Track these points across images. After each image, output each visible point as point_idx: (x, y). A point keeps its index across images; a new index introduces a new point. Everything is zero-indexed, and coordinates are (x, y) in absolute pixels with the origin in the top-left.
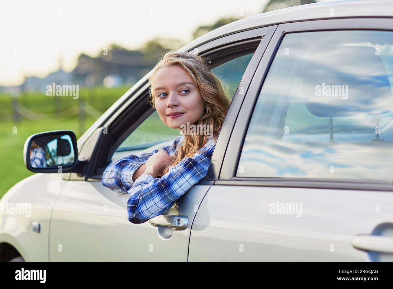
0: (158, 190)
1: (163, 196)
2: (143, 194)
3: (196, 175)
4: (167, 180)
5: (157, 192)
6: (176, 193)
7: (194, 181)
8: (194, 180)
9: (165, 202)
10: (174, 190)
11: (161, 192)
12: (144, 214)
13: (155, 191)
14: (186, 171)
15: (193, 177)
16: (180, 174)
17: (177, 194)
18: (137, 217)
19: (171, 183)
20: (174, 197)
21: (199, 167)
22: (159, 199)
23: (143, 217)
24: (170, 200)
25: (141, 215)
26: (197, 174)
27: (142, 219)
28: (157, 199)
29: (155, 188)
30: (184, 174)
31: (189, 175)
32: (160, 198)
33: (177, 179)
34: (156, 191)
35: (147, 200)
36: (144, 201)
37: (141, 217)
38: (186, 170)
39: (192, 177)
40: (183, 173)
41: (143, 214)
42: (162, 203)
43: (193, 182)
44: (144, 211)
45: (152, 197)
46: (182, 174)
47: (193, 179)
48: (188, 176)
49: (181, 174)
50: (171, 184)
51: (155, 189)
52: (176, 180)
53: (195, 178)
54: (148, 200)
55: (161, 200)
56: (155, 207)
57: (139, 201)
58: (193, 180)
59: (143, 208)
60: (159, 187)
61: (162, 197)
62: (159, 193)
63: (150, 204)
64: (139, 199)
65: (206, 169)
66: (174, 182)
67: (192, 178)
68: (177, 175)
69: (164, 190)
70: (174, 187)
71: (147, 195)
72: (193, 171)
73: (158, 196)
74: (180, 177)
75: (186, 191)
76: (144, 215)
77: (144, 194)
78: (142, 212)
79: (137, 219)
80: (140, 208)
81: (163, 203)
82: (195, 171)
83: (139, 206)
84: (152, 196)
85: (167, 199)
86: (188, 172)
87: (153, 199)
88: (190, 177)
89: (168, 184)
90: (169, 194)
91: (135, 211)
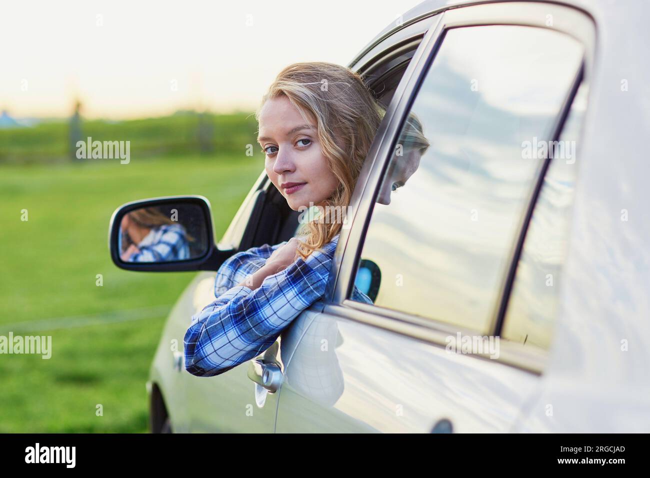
0: (235, 316)
1: (244, 328)
2: (208, 324)
3: (306, 292)
4: (253, 300)
5: (232, 321)
6: (268, 324)
7: (302, 302)
8: (302, 300)
9: (249, 340)
10: (264, 317)
11: (239, 320)
12: (210, 360)
13: (230, 318)
14: (289, 284)
15: (299, 295)
16: (276, 290)
17: (270, 324)
18: (198, 365)
19: (260, 306)
20: (264, 330)
21: (313, 277)
22: (236, 333)
23: (210, 366)
24: (256, 335)
25: (205, 362)
26: (308, 290)
27: (207, 370)
28: (232, 333)
29: (230, 313)
30: (285, 289)
31: (293, 291)
32: (237, 332)
33: (271, 297)
34: (232, 319)
35: (214, 334)
36: (210, 336)
37: (205, 365)
38: (289, 282)
39: (297, 295)
40: (283, 287)
41: (207, 359)
43: (300, 304)
44: (208, 354)
45: (224, 329)
46: (281, 290)
47: (300, 298)
48: (291, 293)
49: (279, 288)
50: (259, 307)
51: (229, 315)
52: (268, 300)
53: (303, 296)
54: (216, 334)
55: (239, 336)
56: (229, 348)
57: (201, 334)
58: (300, 300)
59: (208, 349)
60: (237, 312)
61: (240, 330)
62: (236, 322)
63: (219, 342)
64: (201, 332)
65: (324, 282)
66: (265, 304)
67: (299, 297)
68: (272, 291)
69: (244, 317)
70: (263, 313)
71: (216, 326)
72: (302, 283)
73: (234, 329)
74: (277, 294)
75: (291, 319)
76: (209, 361)
77: (211, 323)
78: (206, 357)
79: (199, 368)
80: (202, 348)
81: (243, 340)
82: (305, 283)
83: (200, 344)
84: (223, 327)
85: (251, 333)
86: (292, 285)
87: (225, 333)
88: (296, 295)
89: (254, 307)
90: (255, 324)
91: (193, 353)
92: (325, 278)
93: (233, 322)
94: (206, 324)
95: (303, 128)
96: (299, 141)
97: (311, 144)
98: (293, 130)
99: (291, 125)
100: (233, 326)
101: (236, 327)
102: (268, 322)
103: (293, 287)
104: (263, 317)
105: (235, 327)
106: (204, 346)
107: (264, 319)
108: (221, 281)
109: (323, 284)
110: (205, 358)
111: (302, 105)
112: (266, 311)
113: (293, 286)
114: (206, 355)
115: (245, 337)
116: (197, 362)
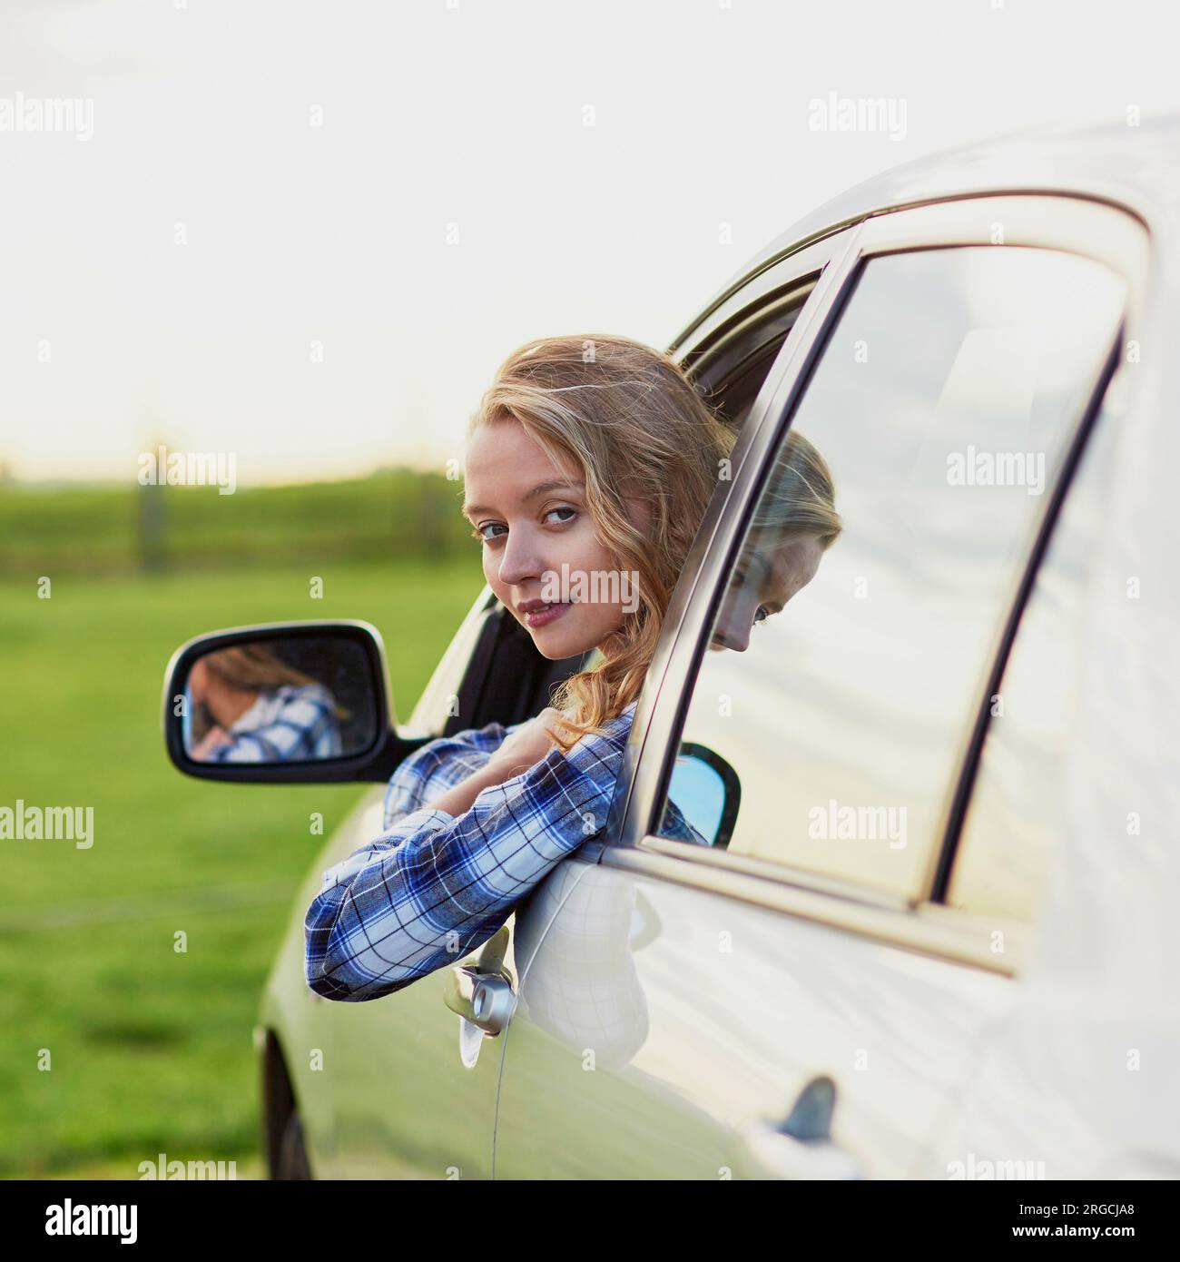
0: (415, 872)
1: (433, 896)
2: (356, 888)
3: (567, 820)
4: (452, 837)
5: (408, 882)
6: (484, 889)
7: (557, 842)
8: (558, 839)
9: (443, 923)
10: (476, 875)
11: (423, 881)
12: (360, 966)
13: (403, 876)
14: (530, 804)
15: (552, 828)
16: (503, 815)
17: (489, 890)
18: (335, 976)
19: (467, 850)
20: (476, 903)
21: (582, 788)
22: (415, 906)
23: (360, 978)
24: (459, 913)
25: (350, 970)
26: (571, 817)
27: (355, 986)
28: (408, 909)
29: (403, 866)
30: (521, 814)
31: (539, 819)
32: (419, 906)
33: (491, 832)
34: (407, 878)
35: (368, 910)
36: (360, 914)
37: (350, 976)
38: (531, 799)
39: (548, 827)
40: (517, 810)
41: (354, 963)
42: (430, 926)
43: (553, 846)
44: (357, 953)
45: (390, 900)
46: (512, 816)
47: (554, 835)
48: (534, 824)
49: (508, 812)
50: (465, 853)
51: (402, 870)
52: (485, 838)
53: (560, 831)
54: (374, 911)
55: (423, 914)
56: (401, 940)
57: (341, 910)
58: (553, 839)
59: (356, 942)
60: (419, 863)
61: (425, 901)
62: (417, 884)
63: (379, 926)
64: (342, 905)
65: (606, 799)
66: (479, 846)
67: (551, 831)
68: (493, 819)
69: (433, 873)
70: (474, 865)
71: (373, 892)
72: (558, 802)
73: (412, 898)
74: (504, 825)
75: (535, 879)
76: (359, 969)
77: (362, 886)
78: (352, 958)
79: (336, 983)
80: (343, 940)
81: (431, 923)
82: (566, 802)
83: (339, 931)
84: (389, 895)
85: (448, 908)
86: (536, 807)
87: (393, 907)
88: (544, 826)
89: (454, 853)
90: (457, 890)
91: (324, 950)
92: (608, 793)
93: (411, 884)
94: (353, 888)
95: (556, 485)
96: (550, 512)
97: (576, 518)
98: (534, 491)
99: (530, 479)
100: (410, 894)
101: (416, 896)
102: (484, 884)
103: (538, 811)
104: (473, 875)
105: (413, 895)
106: (347, 936)
107: (476, 879)
108: (396, 801)
109: (603, 805)
110: (350, 962)
111: (549, 436)
112: (481, 862)
113: (539, 808)
114: (353, 954)
115: (435, 917)
116: (331, 969)
